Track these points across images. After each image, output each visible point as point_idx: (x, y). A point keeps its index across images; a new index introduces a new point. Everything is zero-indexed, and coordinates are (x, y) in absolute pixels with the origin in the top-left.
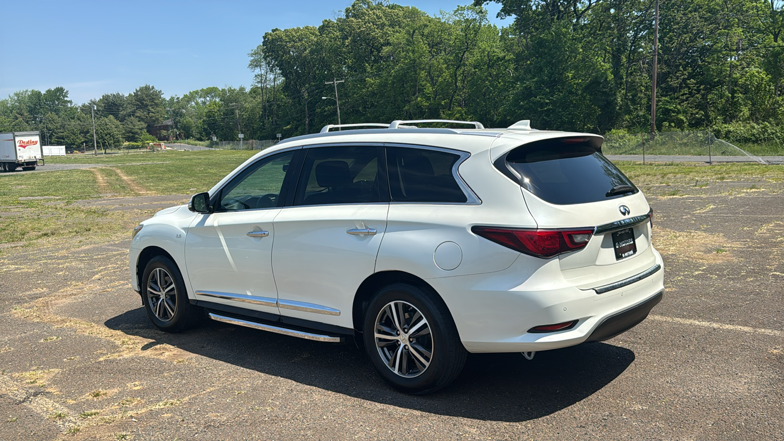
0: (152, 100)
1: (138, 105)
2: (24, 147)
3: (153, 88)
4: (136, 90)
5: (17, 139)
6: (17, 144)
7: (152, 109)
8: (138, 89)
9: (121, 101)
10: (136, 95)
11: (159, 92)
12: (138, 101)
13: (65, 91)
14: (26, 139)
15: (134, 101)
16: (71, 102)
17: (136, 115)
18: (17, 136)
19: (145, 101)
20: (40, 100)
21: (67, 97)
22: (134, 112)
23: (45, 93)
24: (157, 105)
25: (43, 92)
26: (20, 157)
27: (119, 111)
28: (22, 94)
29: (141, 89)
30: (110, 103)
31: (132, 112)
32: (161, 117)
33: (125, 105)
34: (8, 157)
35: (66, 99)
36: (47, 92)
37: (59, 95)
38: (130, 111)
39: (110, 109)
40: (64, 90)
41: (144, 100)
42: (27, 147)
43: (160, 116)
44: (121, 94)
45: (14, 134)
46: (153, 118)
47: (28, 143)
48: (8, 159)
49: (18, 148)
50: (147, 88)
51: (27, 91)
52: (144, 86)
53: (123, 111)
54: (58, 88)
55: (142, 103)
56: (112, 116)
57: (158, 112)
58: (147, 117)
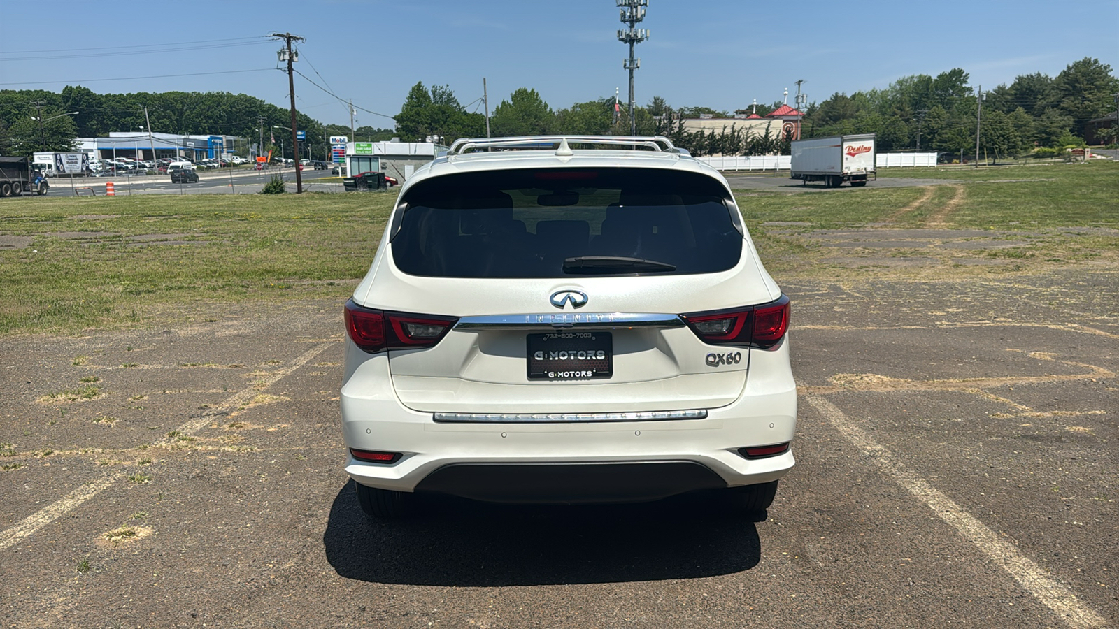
0: (1091, 81)
1: (1067, 90)
2: (853, 155)
3: (1096, 61)
4: (1068, 67)
5: (846, 145)
6: (845, 151)
7: (1089, 96)
8: (1071, 66)
9: (1041, 85)
10: (1065, 75)
11: (1105, 67)
12: (1068, 84)
13: (964, 75)
14: (856, 145)
15: (1063, 85)
16: (970, 89)
17: (1062, 105)
18: (846, 140)
19: (1079, 83)
20: (928, 89)
21: (966, 82)
22: (1060, 101)
23: (936, 78)
24: (1099, 88)
25: (934, 77)
26: (846, 168)
27: (1036, 102)
28: (907, 82)
29: (1076, 65)
30: (1024, 90)
31: (1058, 102)
32: (1103, 107)
33: (1047, 92)
34: (833, 168)
35: (964, 85)
36: (939, 77)
37: (956, 80)
38: (1053, 99)
39: (1023, 98)
40: (963, 73)
41: (1078, 81)
42: (856, 156)
43: (1101, 106)
44: (1043, 75)
45: (842, 138)
46: (1089, 109)
47: (858, 149)
48: (833, 170)
49: (845, 156)
50: (1086, 63)
51: (912, 77)
52: (1081, 59)
53: (1042, 101)
54: (955, 70)
55: (1074, 87)
56: (1021, 108)
57: (1099, 101)
58: (1078, 108)
